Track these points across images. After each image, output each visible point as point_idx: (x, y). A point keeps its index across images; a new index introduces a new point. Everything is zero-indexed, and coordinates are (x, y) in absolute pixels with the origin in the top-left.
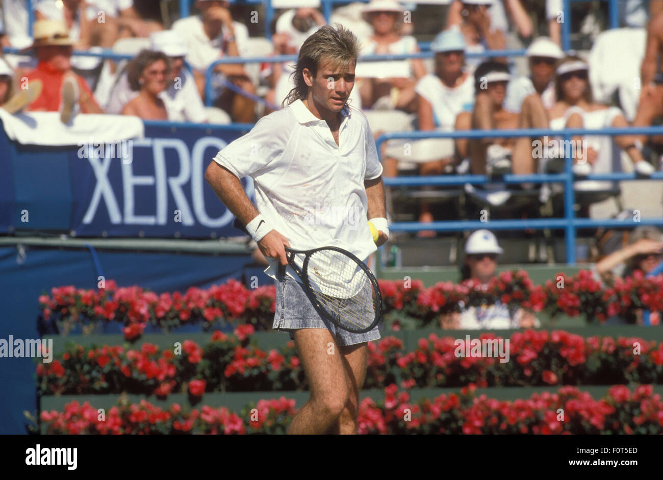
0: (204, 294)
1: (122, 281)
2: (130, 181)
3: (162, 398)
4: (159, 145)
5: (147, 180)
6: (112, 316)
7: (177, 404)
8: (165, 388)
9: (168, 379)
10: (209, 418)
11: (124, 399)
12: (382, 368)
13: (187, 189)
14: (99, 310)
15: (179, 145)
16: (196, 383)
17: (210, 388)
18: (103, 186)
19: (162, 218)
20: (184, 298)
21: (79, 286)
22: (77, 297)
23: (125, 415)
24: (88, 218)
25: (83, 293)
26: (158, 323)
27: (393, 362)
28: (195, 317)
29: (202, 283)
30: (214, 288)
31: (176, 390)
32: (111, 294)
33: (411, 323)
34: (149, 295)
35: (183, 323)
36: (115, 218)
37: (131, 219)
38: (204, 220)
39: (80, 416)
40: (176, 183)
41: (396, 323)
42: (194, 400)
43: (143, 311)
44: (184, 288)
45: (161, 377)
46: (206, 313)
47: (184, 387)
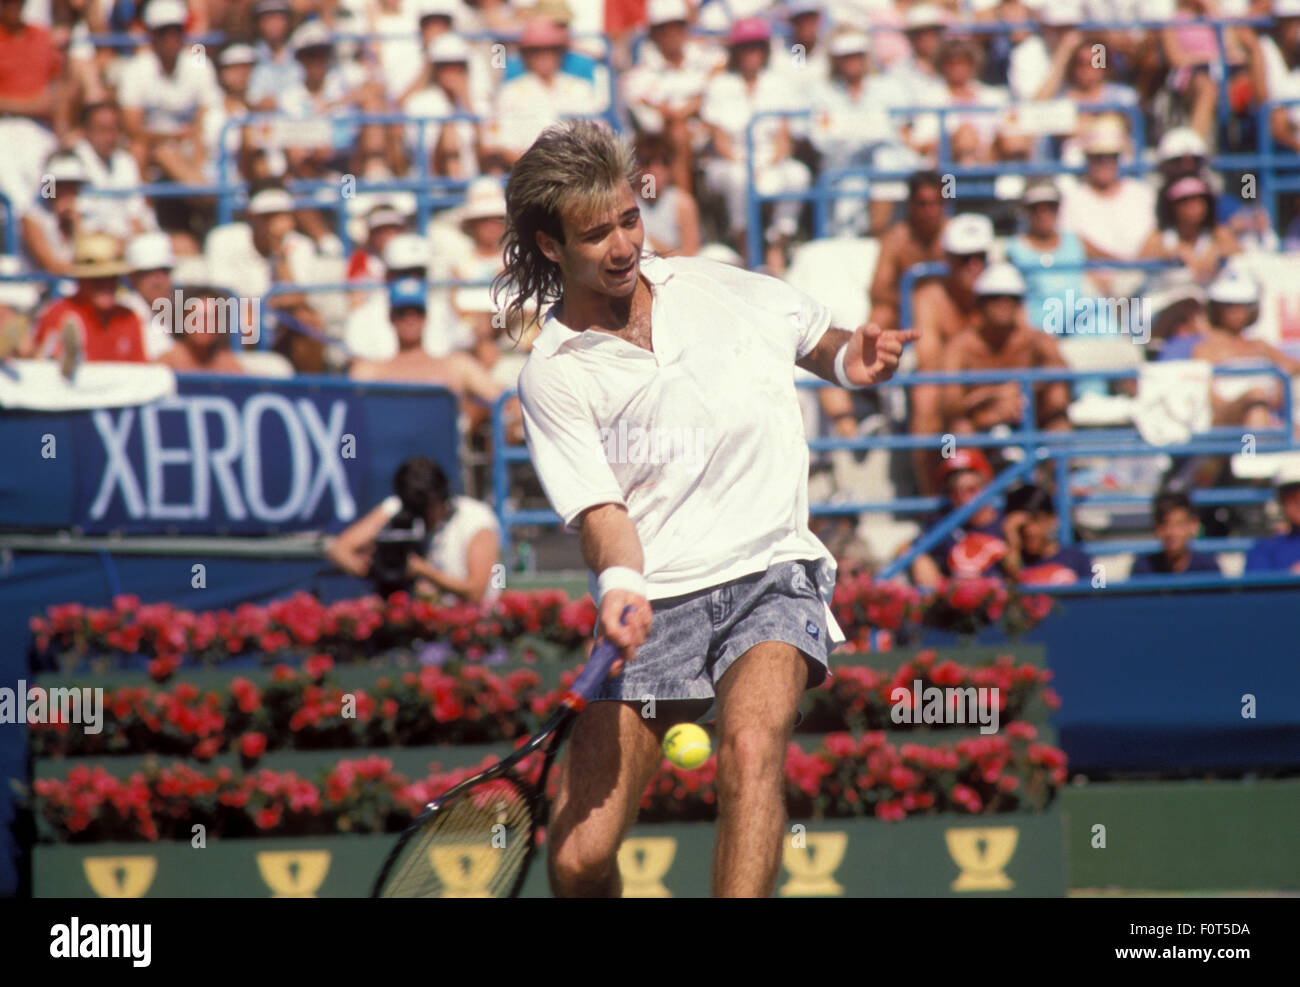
0: (260, 616)
1: (148, 596)
2: (157, 457)
3: (204, 760)
4: (196, 408)
5: (177, 456)
6: (134, 647)
7: (226, 769)
8: (208, 746)
9: (213, 734)
10: (270, 788)
11: (152, 762)
12: (510, 714)
13: (237, 467)
14: (114, 639)
15: (223, 406)
16: (252, 739)
17: (272, 745)
18: (118, 466)
19: (200, 507)
20: (231, 620)
21: (87, 603)
22: (84, 621)
23: (153, 785)
24: (99, 509)
25: (95, 615)
26: (196, 657)
27: (526, 706)
28: (249, 646)
29: (258, 599)
30: (275, 606)
31: (224, 749)
32: (131, 616)
33: (550, 652)
34: (186, 618)
35: (234, 656)
36: (135, 508)
37: (158, 510)
38: (262, 511)
39: (89, 786)
40: (222, 460)
41: (530, 652)
42: (249, 763)
43: (177, 637)
44: (232, 606)
45: (203, 731)
46: (266, 641)
47: (235, 745)
